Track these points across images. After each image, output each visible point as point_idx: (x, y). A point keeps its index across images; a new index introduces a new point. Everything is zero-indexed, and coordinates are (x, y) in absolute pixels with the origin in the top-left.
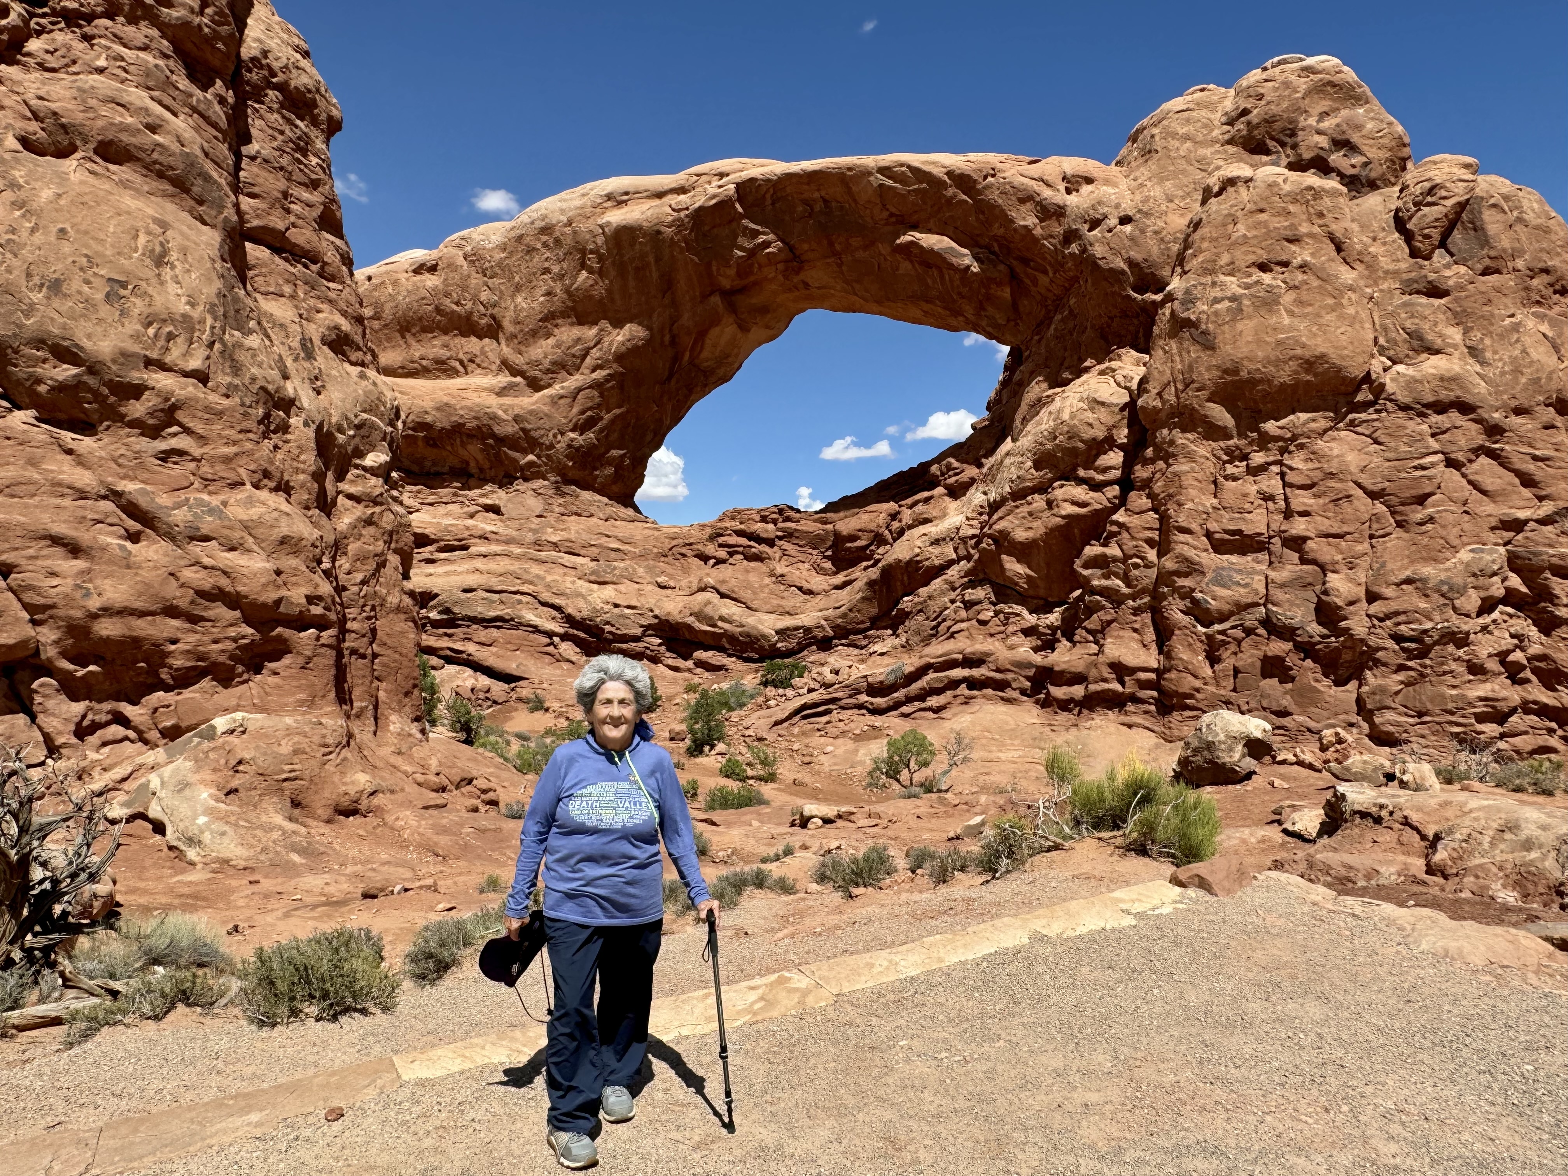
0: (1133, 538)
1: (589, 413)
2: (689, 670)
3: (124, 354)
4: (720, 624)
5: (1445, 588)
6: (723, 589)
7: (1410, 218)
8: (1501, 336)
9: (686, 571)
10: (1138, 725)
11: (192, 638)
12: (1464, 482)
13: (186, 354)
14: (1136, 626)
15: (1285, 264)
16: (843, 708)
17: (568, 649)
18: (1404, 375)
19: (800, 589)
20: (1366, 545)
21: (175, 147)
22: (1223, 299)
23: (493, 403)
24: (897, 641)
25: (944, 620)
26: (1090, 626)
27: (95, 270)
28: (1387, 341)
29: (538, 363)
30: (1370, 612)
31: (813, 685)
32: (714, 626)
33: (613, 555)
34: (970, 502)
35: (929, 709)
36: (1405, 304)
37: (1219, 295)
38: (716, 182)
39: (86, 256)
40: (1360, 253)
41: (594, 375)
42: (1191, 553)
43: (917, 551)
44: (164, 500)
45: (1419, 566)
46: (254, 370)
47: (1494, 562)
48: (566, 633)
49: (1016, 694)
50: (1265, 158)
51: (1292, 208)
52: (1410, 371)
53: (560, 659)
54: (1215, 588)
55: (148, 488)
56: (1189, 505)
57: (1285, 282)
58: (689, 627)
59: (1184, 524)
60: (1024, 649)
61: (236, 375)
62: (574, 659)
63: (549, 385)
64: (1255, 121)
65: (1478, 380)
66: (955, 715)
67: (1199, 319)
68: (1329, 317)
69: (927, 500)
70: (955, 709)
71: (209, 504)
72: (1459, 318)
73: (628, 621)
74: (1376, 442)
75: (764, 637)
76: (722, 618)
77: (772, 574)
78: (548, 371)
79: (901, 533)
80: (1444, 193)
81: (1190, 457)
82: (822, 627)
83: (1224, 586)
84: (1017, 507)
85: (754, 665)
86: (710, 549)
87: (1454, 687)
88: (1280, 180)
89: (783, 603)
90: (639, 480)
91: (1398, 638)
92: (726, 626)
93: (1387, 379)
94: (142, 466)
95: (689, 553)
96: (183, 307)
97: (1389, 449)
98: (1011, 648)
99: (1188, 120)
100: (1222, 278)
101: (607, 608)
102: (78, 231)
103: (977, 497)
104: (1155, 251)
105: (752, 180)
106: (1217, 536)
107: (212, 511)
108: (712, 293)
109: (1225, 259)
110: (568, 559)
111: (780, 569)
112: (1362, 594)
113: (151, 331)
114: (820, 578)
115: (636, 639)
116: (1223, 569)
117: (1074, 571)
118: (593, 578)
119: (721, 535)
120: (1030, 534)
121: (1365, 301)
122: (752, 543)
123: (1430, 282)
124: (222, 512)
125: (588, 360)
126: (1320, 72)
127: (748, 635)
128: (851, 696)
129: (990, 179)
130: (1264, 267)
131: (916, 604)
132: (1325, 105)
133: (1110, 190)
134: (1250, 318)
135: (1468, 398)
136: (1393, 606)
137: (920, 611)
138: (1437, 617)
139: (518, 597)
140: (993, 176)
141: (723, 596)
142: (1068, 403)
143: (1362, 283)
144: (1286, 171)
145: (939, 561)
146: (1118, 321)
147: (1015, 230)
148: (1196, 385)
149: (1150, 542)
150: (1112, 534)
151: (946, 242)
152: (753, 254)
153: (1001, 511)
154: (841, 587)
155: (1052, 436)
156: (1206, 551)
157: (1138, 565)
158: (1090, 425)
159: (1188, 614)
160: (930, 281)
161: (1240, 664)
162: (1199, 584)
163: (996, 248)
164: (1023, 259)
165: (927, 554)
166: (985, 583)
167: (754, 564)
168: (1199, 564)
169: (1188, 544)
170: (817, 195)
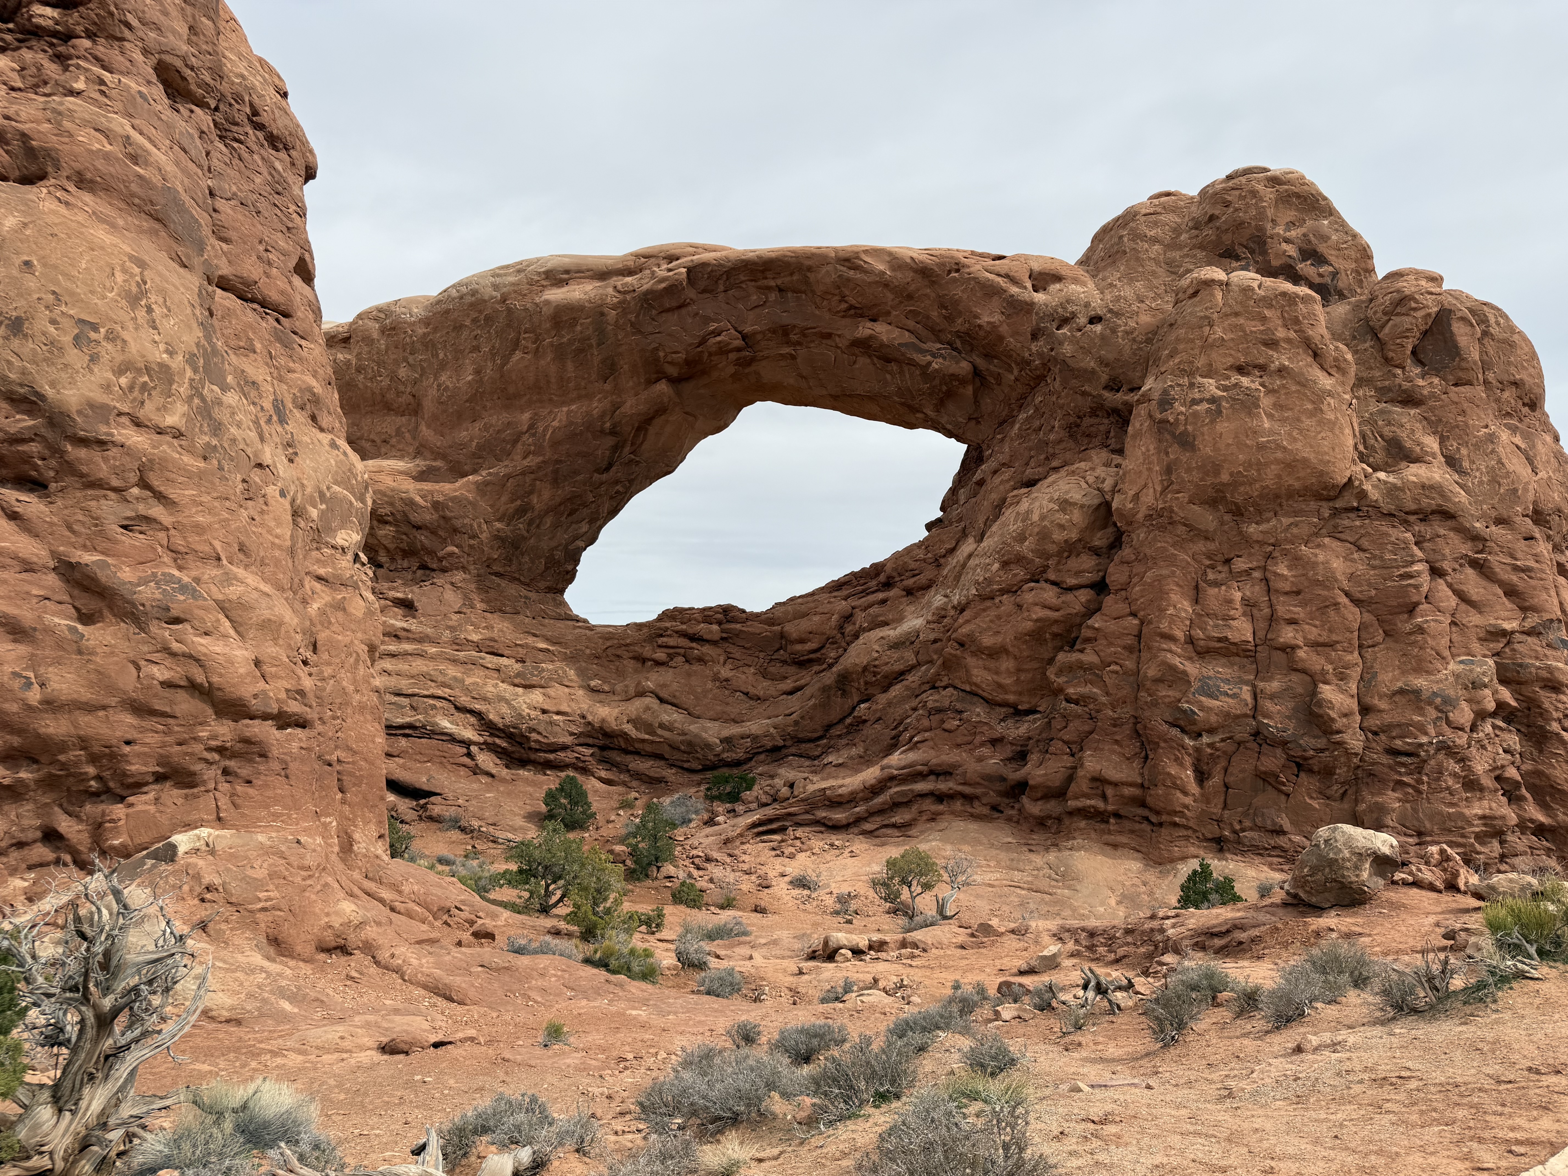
0: (1111, 644)
1: (519, 502)
2: (624, 784)
3: (92, 405)
4: (660, 731)
5: (1438, 700)
6: (664, 694)
7: (1383, 327)
8: (1477, 446)
9: (621, 674)
10: (1124, 846)
11: (152, 739)
12: (1450, 593)
13: (163, 409)
14: (1118, 738)
15: (1262, 368)
16: (799, 824)
17: (486, 760)
18: (1386, 483)
19: (746, 694)
20: (1356, 654)
21: (157, 180)
22: (1201, 401)
23: (411, 488)
24: (854, 751)
25: (906, 729)
26: (1066, 737)
27: (63, 308)
28: (1366, 448)
29: (463, 446)
30: (1365, 724)
31: (764, 799)
32: (653, 733)
33: (541, 656)
34: (929, 603)
35: (894, 826)
36: (1381, 412)
37: (1197, 396)
38: (664, 266)
39: (54, 293)
40: (1336, 359)
41: (526, 463)
42: (1177, 661)
43: (876, 655)
44: (126, 574)
45: (1411, 678)
46: (233, 430)
47: (1484, 674)
48: (485, 743)
49: (986, 811)
50: (1235, 264)
51: (1267, 313)
52: (1391, 479)
53: (476, 771)
54: (1203, 699)
55: (110, 560)
56: (1171, 611)
57: (1262, 385)
58: (624, 735)
59: (1166, 630)
60: (993, 762)
61: (216, 435)
62: (494, 771)
63: (474, 471)
64: (1224, 227)
65: (1458, 489)
66: (922, 832)
67: (1177, 420)
68: (1307, 422)
69: (883, 602)
70: (921, 826)
71: (180, 581)
72: (1435, 425)
73: (557, 729)
74: (1360, 549)
75: (708, 746)
76: (662, 726)
77: (716, 678)
78: (474, 455)
79: (856, 636)
80: (1413, 305)
81: (1171, 560)
82: (771, 735)
83: (1211, 696)
84: (984, 610)
85: (697, 777)
86: (647, 651)
87: (1452, 805)
88: (1255, 285)
89: (728, 709)
90: (570, 576)
91: (1394, 752)
92: (666, 734)
93: (1367, 487)
94: (102, 533)
95: (626, 655)
96: (160, 355)
97: (1374, 557)
98: (980, 760)
99: (1156, 224)
100: (1200, 379)
101: (533, 714)
102: (45, 265)
103: (938, 600)
104: (1127, 351)
105: (704, 265)
106: (1202, 643)
107: (184, 588)
108: (658, 380)
109: (1200, 362)
110: (491, 661)
111: (725, 672)
112: (1355, 707)
113: (123, 381)
114: (766, 683)
115: (564, 748)
116: (1209, 678)
117: (1047, 678)
118: (516, 681)
119: (661, 636)
120: (999, 639)
121: (1345, 407)
122: (694, 645)
123: (1405, 391)
124: (195, 590)
125: (519, 446)
126: (1284, 184)
127: (690, 744)
128: (807, 812)
129: (953, 274)
130: (1241, 370)
131: (876, 711)
132: (1291, 214)
133: (1079, 289)
134: (1228, 419)
135: (1450, 507)
136: (1387, 719)
137: (880, 719)
138: (1432, 731)
139: (431, 702)
140: (957, 271)
141: (662, 700)
142: (1037, 504)
143: (1340, 389)
144: (1259, 277)
145: (898, 667)
146: (1087, 421)
147: (980, 326)
148: (1175, 487)
149: (1130, 649)
150: (1088, 640)
151: (907, 337)
152: (703, 342)
153: (967, 614)
154: (791, 693)
155: (1021, 538)
156: (1190, 659)
157: (1117, 672)
158: (1062, 527)
159: (1173, 725)
160: (888, 376)
161: (1230, 779)
162: (1185, 693)
163: (958, 344)
164: (987, 356)
165: (885, 659)
166: (950, 690)
167: (696, 667)
168: (1185, 673)
169: (1171, 651)
170: (772, 283)
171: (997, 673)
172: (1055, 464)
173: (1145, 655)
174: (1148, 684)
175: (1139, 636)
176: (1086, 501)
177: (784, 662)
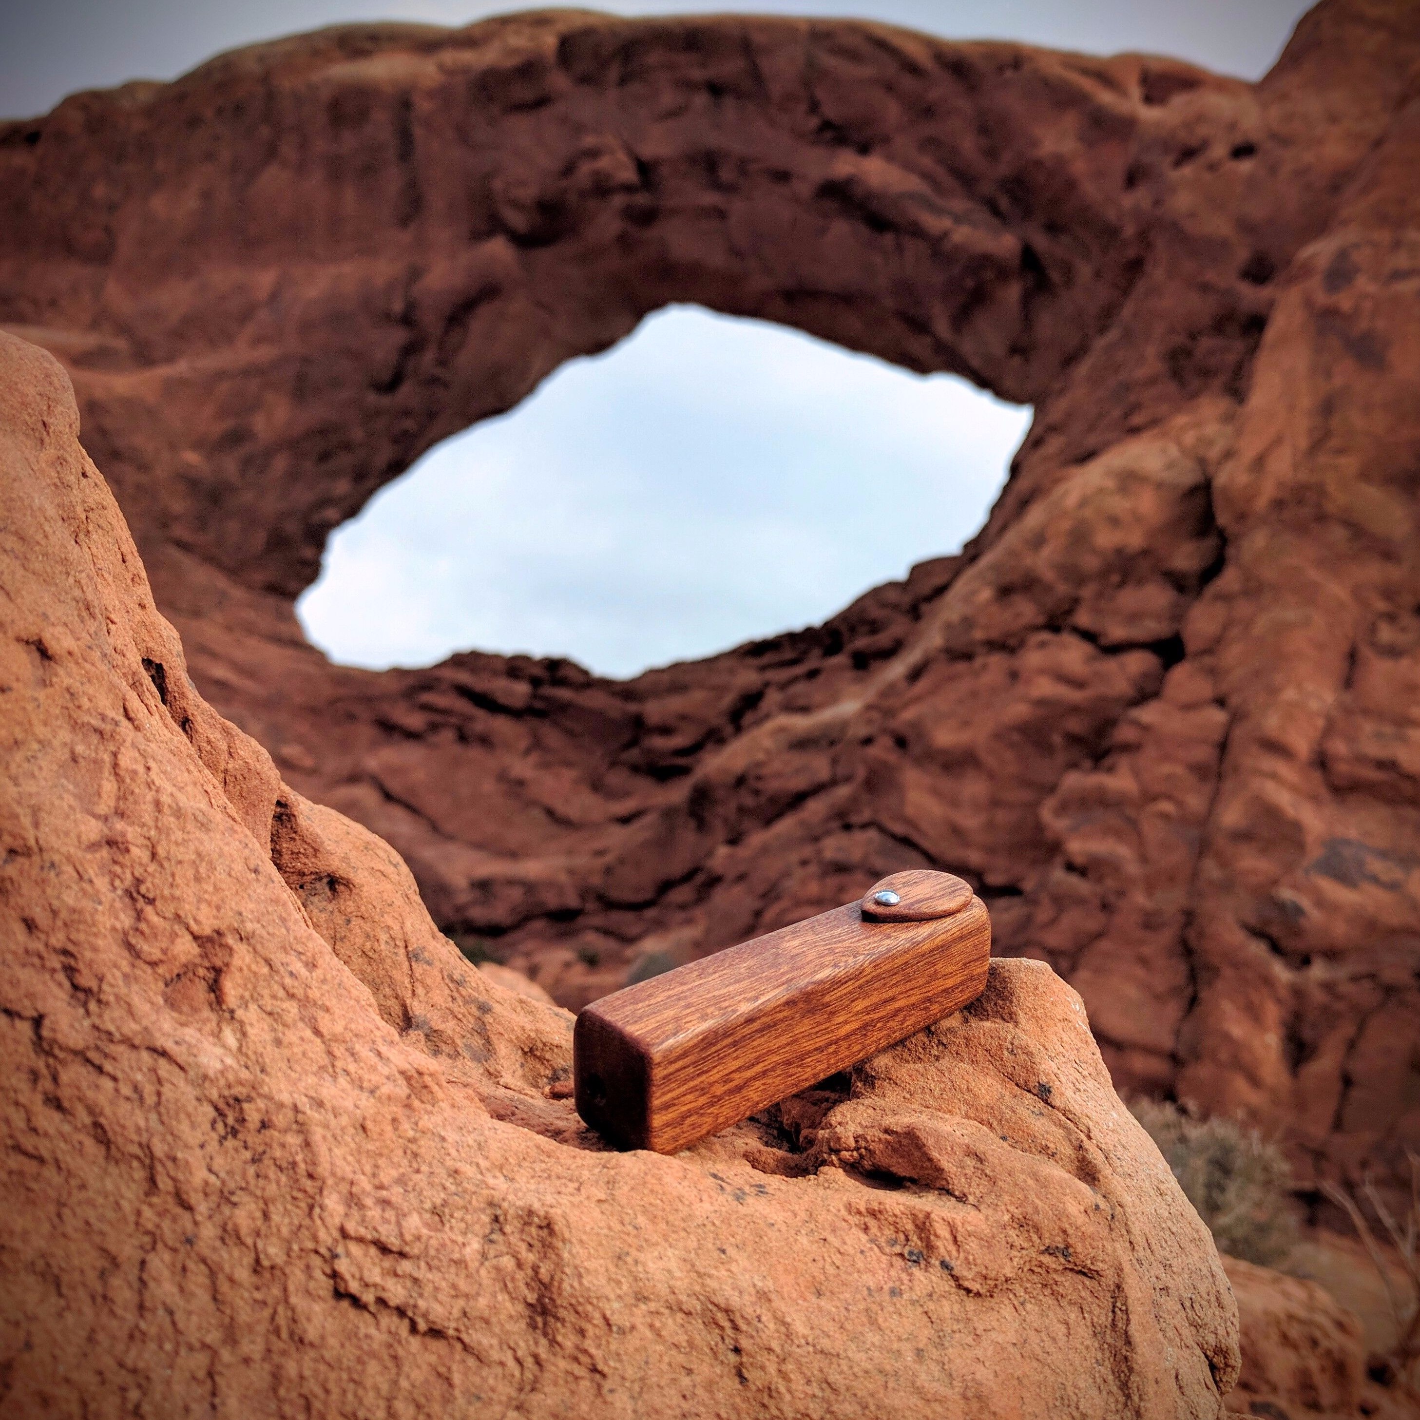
0: (1166, 758)
9: (342, 744)
14: (1146, 951)
19: (550, 813)
29: (159, 317)
34: (881, 678)
41: (255, 354)
54: (1322, 882)
56: (1289, 695)
59: (1274, 734)
67: (1357, 309)
69: (813, 674)
77: (502, 777)
78: (174, 332)
82: (561, 887)
83: (1342, 881)
84: (951, 678)
86: (399, 712)
89: (509, 833)
90: (310, 571)
95: (365, 714)
103: (894, 670)
104: (1290, 205)
106: (1345, 767)
108: (489, 234)
111: (523, 769)
114: (591, 799)
116: (1344, 841)
117: (1039, 820)
120: (966, 737)
122: (478, 712)
129: (1009, 74)
141: (389, 796)
145: (799, 783)
146: (1207, 343)
147: (1038, 163)
148: (1334, 442)
149: (1201, 771)
150: (1127, 748)
151: (913, 183)
152: (569, 169)
153: (923, 684)
154: (625, 820)
155: (1038, 541)
156: (1314, 798)
157: (1165, 817)
158: (1114, 521)
159: (1257, 933)
160: (878, 260)
161: (1358, 1068)
162: (1289, 868)
163: (1004, 203)
164: (1053, 228)
165: (777, 765)
166: (872, 834)
167: (475, 753)
168: (1297, 826)
169: (1274, 776)
170: (697, 74)
171: (954, 802)
172: (1137, 419)
173: (1228, 785)
174: (1220, 842)
175: (1223, 746)
176: (1170, 476)
177: (635, 769)
